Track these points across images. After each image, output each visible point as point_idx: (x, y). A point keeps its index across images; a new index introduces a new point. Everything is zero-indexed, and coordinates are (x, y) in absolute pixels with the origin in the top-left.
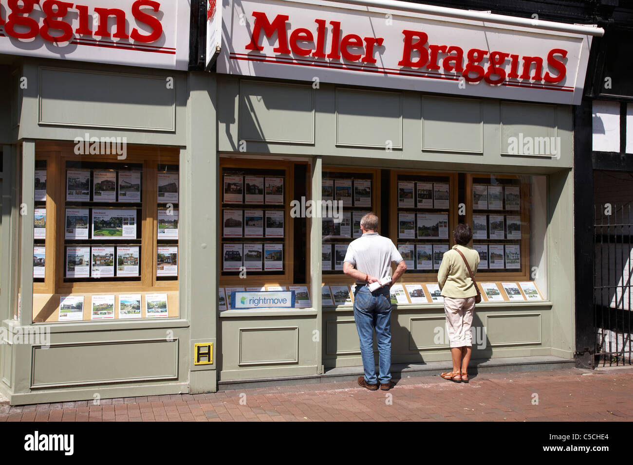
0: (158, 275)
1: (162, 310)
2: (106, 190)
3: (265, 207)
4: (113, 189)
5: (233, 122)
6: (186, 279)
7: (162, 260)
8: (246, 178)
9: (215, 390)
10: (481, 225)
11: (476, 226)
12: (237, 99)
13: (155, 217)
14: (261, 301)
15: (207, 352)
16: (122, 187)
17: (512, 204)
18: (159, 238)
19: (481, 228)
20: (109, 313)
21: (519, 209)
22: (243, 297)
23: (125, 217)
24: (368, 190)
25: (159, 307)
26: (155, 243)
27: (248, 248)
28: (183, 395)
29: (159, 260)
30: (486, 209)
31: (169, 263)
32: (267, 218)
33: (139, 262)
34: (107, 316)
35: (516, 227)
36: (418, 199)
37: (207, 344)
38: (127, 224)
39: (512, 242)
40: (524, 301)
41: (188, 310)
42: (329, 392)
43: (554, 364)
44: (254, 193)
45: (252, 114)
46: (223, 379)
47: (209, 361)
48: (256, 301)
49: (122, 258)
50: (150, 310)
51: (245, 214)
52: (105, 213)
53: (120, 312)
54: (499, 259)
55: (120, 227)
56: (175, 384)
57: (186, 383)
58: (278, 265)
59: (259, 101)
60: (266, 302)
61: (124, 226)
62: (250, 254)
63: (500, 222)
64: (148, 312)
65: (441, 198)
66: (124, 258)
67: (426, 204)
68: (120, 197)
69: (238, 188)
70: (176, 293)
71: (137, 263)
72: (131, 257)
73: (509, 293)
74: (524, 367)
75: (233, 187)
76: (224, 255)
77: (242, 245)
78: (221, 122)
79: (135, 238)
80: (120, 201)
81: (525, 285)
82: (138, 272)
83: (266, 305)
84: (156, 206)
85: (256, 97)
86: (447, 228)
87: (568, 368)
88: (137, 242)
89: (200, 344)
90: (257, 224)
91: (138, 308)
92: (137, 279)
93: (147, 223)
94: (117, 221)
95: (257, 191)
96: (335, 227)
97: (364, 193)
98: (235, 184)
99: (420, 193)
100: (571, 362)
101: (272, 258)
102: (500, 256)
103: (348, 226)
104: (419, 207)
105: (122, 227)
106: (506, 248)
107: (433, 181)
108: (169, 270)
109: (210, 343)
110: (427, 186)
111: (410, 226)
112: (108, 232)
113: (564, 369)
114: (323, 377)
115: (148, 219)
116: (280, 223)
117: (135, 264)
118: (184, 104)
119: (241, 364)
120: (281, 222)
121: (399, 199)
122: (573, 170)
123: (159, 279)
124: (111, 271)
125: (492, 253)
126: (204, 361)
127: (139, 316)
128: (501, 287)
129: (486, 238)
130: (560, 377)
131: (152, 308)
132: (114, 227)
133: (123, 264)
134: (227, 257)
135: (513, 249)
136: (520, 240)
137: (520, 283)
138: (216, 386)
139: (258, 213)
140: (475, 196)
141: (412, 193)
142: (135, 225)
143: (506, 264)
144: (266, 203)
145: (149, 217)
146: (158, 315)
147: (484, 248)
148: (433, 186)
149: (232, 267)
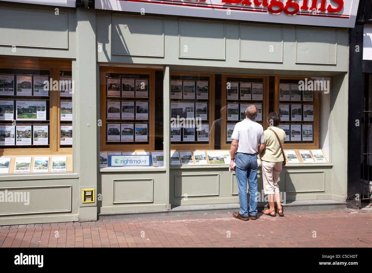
0: (61, 144)
1: (62, 167)
2: (25, 88)
3: (134, 99)
4: (29, 87)
5: (108, 42)
6: (77, 147)
7: (64, 134)
8: (122, 80)
9: (96, 219)
10: (285, 111)
11: (282, 112)
12: (110, 27)
13: (59, 106)
14: (129, 161)
15: (91, 195)
16: (36, 86)
17: (308, 97)
18: (61, 120)
19: (285, 113)
20: (26, 169)
21: (312, 100)
22: (116, 159)
23: (38, 106)
24: (206, 88)
25: (60, 165)
26: (59, 123)
27: (124, 127)
28: (75, 223)
29: (62, 134)
30: (289, 100)
31: (69, 136)
32: (137, 106)
33: (48, 135)
34: (25, 170)
35: (310, 113)
36: (241, 94)
37: (91, 190)
38: (40, 110)
39: (307, 123)
40: (314, 163)
41: (78, 167)
42: (172, 222)
43: (331, 206)
44: (128, 90)
45: (121, 37)
46: (102, 212)
47: (92, 200)
48: (125, 162)
49: (37, 133)
50: (54, 167)
51: (122, 104)
52: (25, 103)
53: (34, 168)
54: (298, 135)
55: (35, 112)
56: (70, 215)
57: (76, 215)
58: (144, 138)
59: (125, 28)
60: (132, 162)
61: (38, 112)
62: (125, 130)
63: (299, 109)
64: (53, 168)
65: (257, 93)
66: (38, 133)
67: (246, 97)
68: (34, 93)
69: (117, 86)
70: (70, 156)
71: (47, 136)
72: (43, 132)
73: (303, 157)
74: (310, 207)
75: (113, 86)
76: (108, 131)
77: (120, 124)
78: (99, 43)
79: (45, 120)
80: (34, 95)
81: (316, 152)
82: (47, 142)
83: (132, 164)
84: (59, 98)
85: (123, 25)
86: (261, 113)
87: (342, 208)
88: (47, 122)
89: (86, 190)
90: (131, 111)
91: (46, 165)
92: (47, 147)
93: (53, 110)
94: (33, 109)
95: (130, 89)
96: (183, 113)
97: (203, 90)
98: (115, 84)
99: (242, 90)
100: (344, 204)
101: (140, 133)
102: (298, 133)
103: (192, 112)
104: (241, 99)
105: (36, 113)
106: (303, 127)
107: (252, 82)
108: (67, 141)
109: (93, 189)
110: (248, 85)
111: (235, 112)
112: (27, 115)
113: (338, 209)
114: (170, 212)
115: (53, 107)
116: (145, 110)
117: (46, 137)
118: (74, 30)
119: (114, 203)
120: (147, 109)
121: (228, 94)
122: (348, 73)
123: (62, 146)
124: (29, 141)
125: (292, 131)
126: (88, 200)
127: (46, 171)
128: (298, 153)
129: (288, 120)
130: (334, 214)
131: (56, 166)
132: (31, 112)
133: (37, 137)
134: (110, 132)
135: (308, 128)
136: (313, 121)
137: (312, 151)
138: (97, 217)
139: (131, 104)
140: (281, 92)
141: (236, 90)
142: (45, 111)
143: (303, 138)
144: (136, 97)
145: (54, 106)
146: (59, 170)
147: (287, 127)
148: (252, 85)
149: (113, 139)
